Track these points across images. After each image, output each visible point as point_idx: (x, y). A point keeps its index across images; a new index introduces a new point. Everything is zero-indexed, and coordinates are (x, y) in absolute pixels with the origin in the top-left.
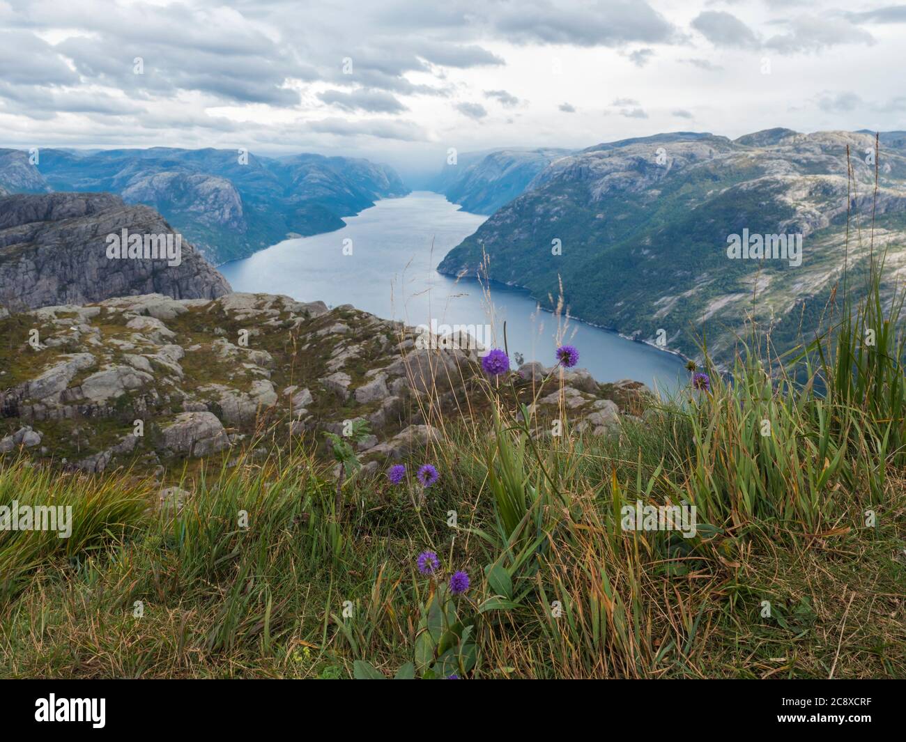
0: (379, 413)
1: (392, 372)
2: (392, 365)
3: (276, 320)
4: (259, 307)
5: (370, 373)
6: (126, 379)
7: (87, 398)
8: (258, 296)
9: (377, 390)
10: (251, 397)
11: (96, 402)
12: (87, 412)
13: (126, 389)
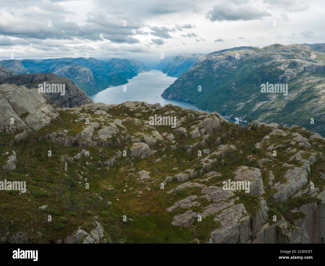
0: (203, 141)
1: (200, 126)
2: (200, 124)
3: (145, 110)
4: (137, 106)
5: (192, 127)
6: (112, 131)
7: (100, 139)
8: (135, 102)
9: (197, 133)
10: (154, 137)
11: (104, 140)
12: (101, 143)
13: (112, 135)
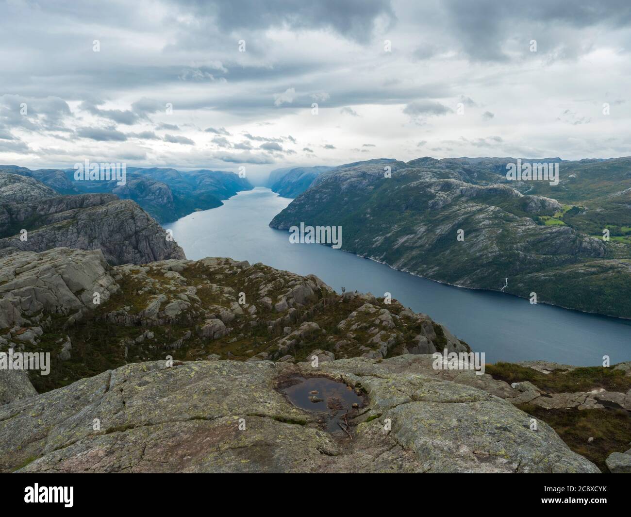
0: (288, 316)
1: (288, 296)
2: (288, 293)
3: (229, 271)
4: (219, 264)
5: (280, 297)
6: (181, 306)
7: (167, 316)
8: (217, 259)
9: (284, 304)
10: (232, 310)
11: (171, 317)
12: (168, 321)
13: (182, 310)
